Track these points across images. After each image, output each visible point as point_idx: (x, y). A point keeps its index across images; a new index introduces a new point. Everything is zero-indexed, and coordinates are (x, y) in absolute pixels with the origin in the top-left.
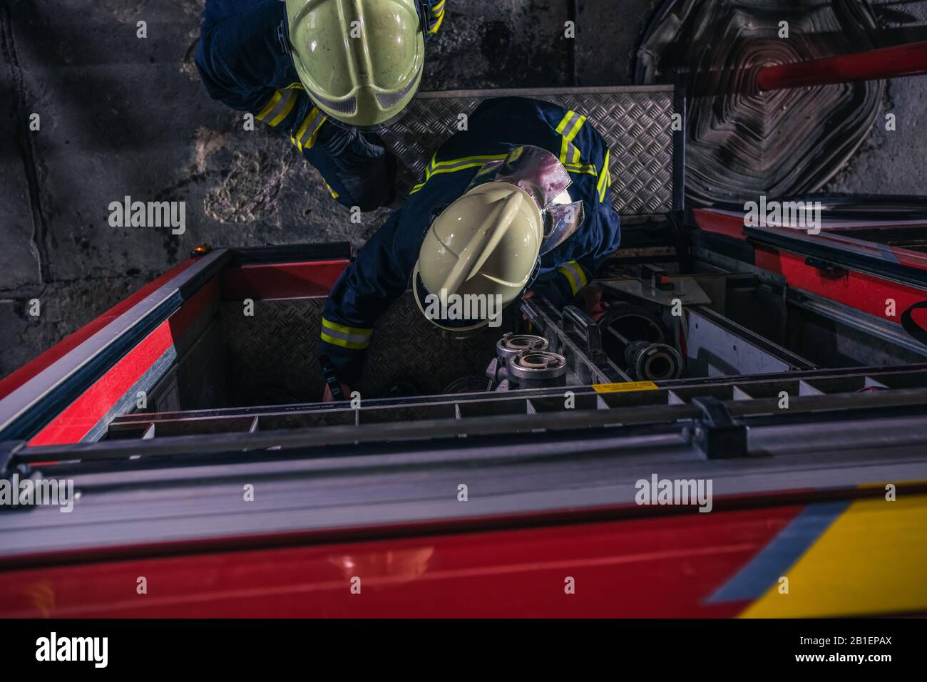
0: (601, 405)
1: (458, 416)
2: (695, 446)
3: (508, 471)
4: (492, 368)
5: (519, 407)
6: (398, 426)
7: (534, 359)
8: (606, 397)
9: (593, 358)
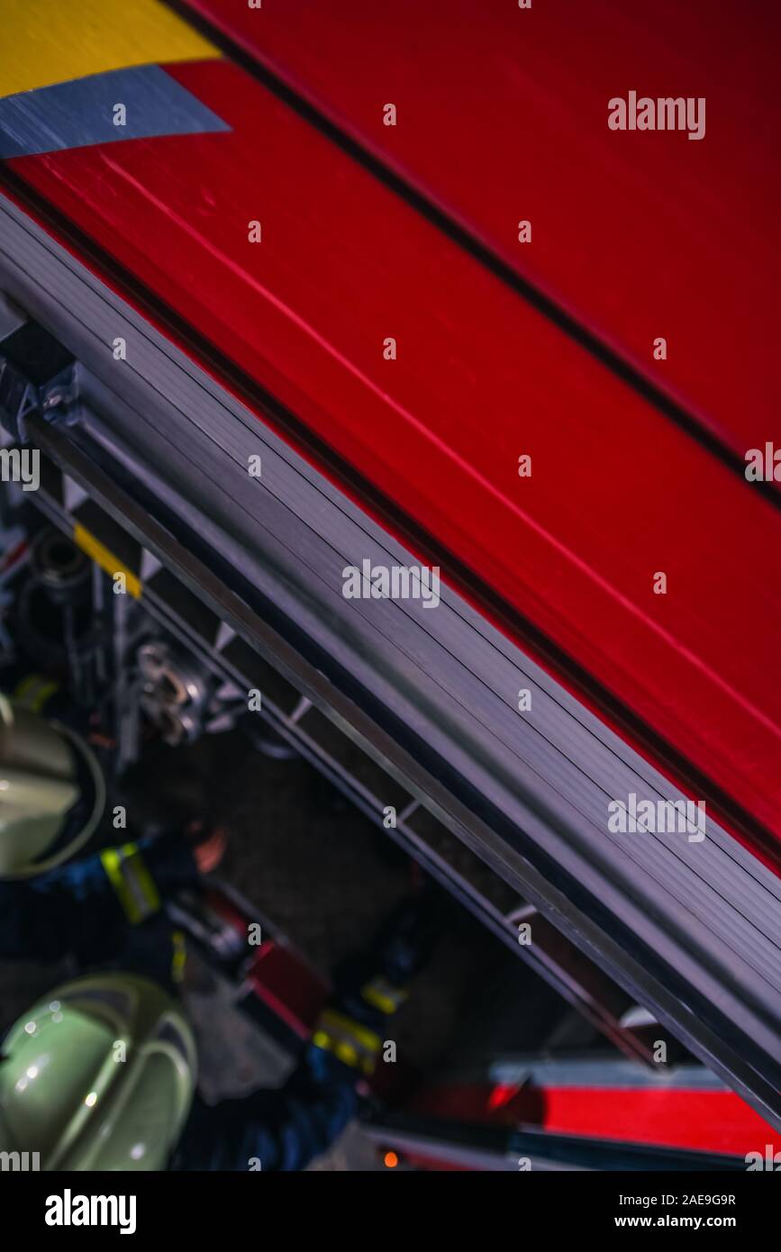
0: (150, 563)
1: (306, 703)
2: (77, 393)
3: (303, 574)
4: (222, 723)
5: (236, 650)
6: (386, 763)
7: (168, 688)
8: (134, 566)
9: (110, 627)
